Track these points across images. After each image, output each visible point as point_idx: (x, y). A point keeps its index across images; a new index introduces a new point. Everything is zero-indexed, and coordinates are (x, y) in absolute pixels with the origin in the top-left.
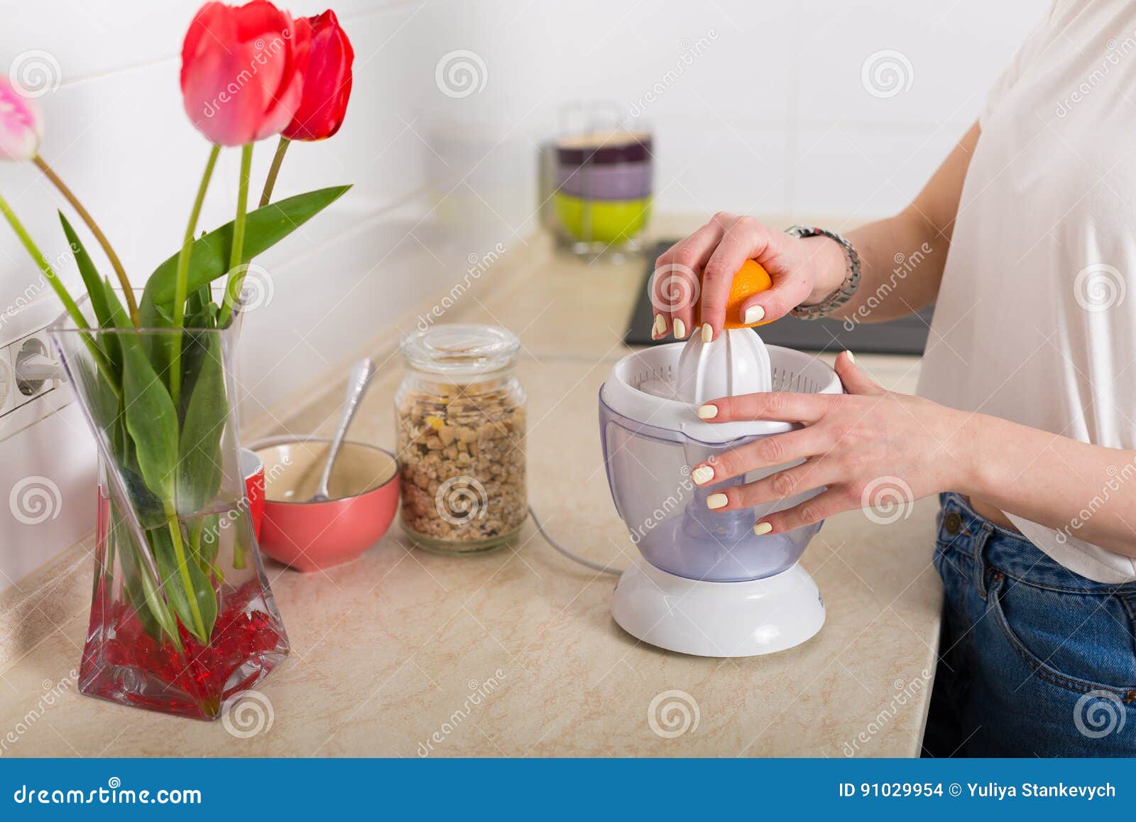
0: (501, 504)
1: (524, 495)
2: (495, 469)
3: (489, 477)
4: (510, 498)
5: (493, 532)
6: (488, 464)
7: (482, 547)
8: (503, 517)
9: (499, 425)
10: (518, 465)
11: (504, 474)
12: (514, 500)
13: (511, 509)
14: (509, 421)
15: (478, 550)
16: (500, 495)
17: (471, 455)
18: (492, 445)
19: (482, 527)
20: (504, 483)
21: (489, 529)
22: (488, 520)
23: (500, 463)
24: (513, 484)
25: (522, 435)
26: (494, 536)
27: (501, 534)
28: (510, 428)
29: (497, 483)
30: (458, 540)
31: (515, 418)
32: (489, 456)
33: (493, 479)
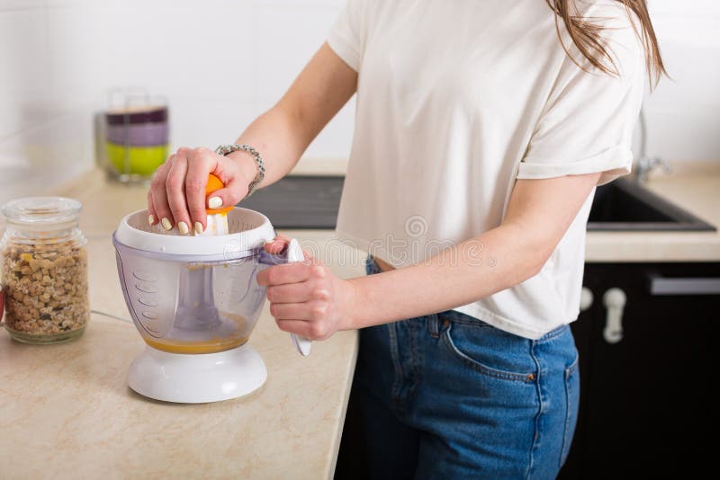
0: (72, 309)
1: (88, 304)
2: (68, 286)
3: (63, 291)
4: (78, 305)
5: (68, 328)
6: (63, 283)
7: (61, 337)
8: (74, 318)
9: (70, 257)
10: (84, 283)
11: (74, 290)
12: (81, 307)
13: (79, 313)
14: (75, 255)
15: (58, 340)
16: (72, 304)
17: (51, 278)
18: (65, 271)
19: (60, 325)
20: (75, 296)
21: (64, 326)
22: (64, 320)
23: (69, 282)
24: (81, 297)
25: (85, 266)
26: (68, 331)
27: (73, 329)
28: (77, 260)
29: (69, 296)
30: (45, 333)
31: (80, 254)
32: (63, 278)
33: (66, 293)
